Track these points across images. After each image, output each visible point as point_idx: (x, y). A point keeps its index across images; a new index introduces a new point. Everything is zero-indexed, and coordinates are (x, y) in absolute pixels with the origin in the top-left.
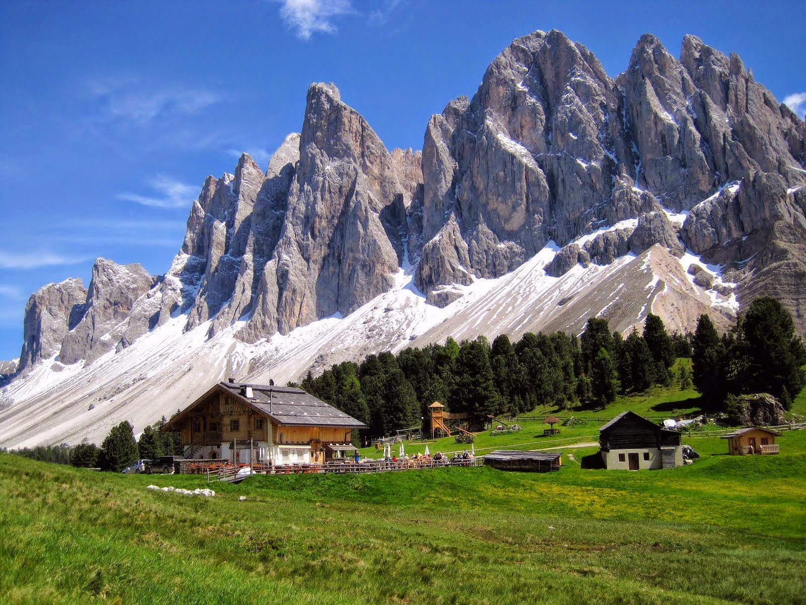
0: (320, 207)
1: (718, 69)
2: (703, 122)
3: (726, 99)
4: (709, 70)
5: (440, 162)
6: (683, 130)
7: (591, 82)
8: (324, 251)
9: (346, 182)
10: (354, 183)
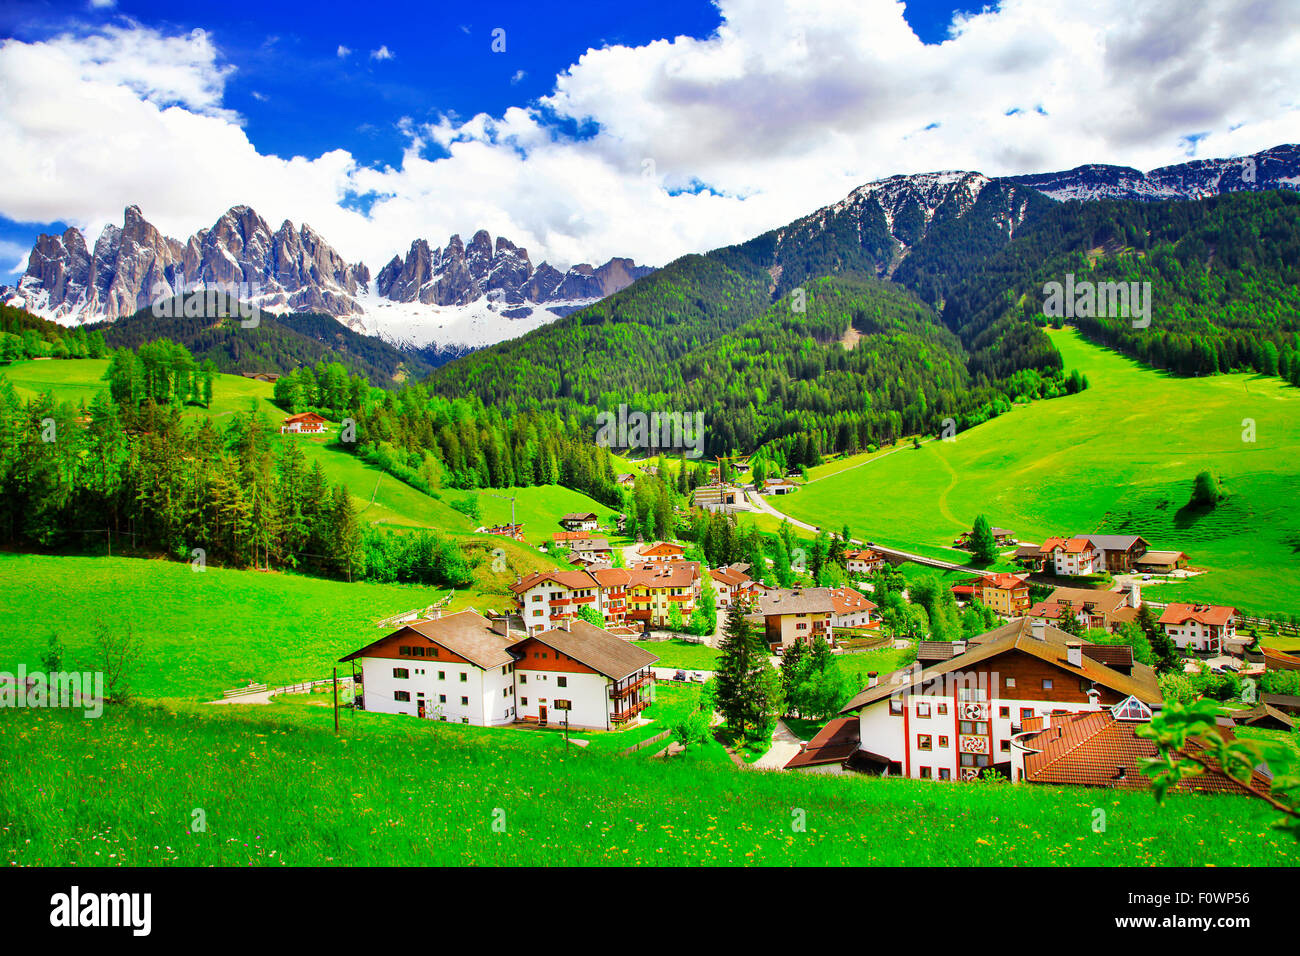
0: (137, 269)
1: (311, 241)
2: (301, 263)
3: (313, 254)
4: (308, 241)
5: (196, 257)
6: (294, 265)
7: (264, 235)
8: (140, 289)
9: (150, 259)
10: (154, 260)
